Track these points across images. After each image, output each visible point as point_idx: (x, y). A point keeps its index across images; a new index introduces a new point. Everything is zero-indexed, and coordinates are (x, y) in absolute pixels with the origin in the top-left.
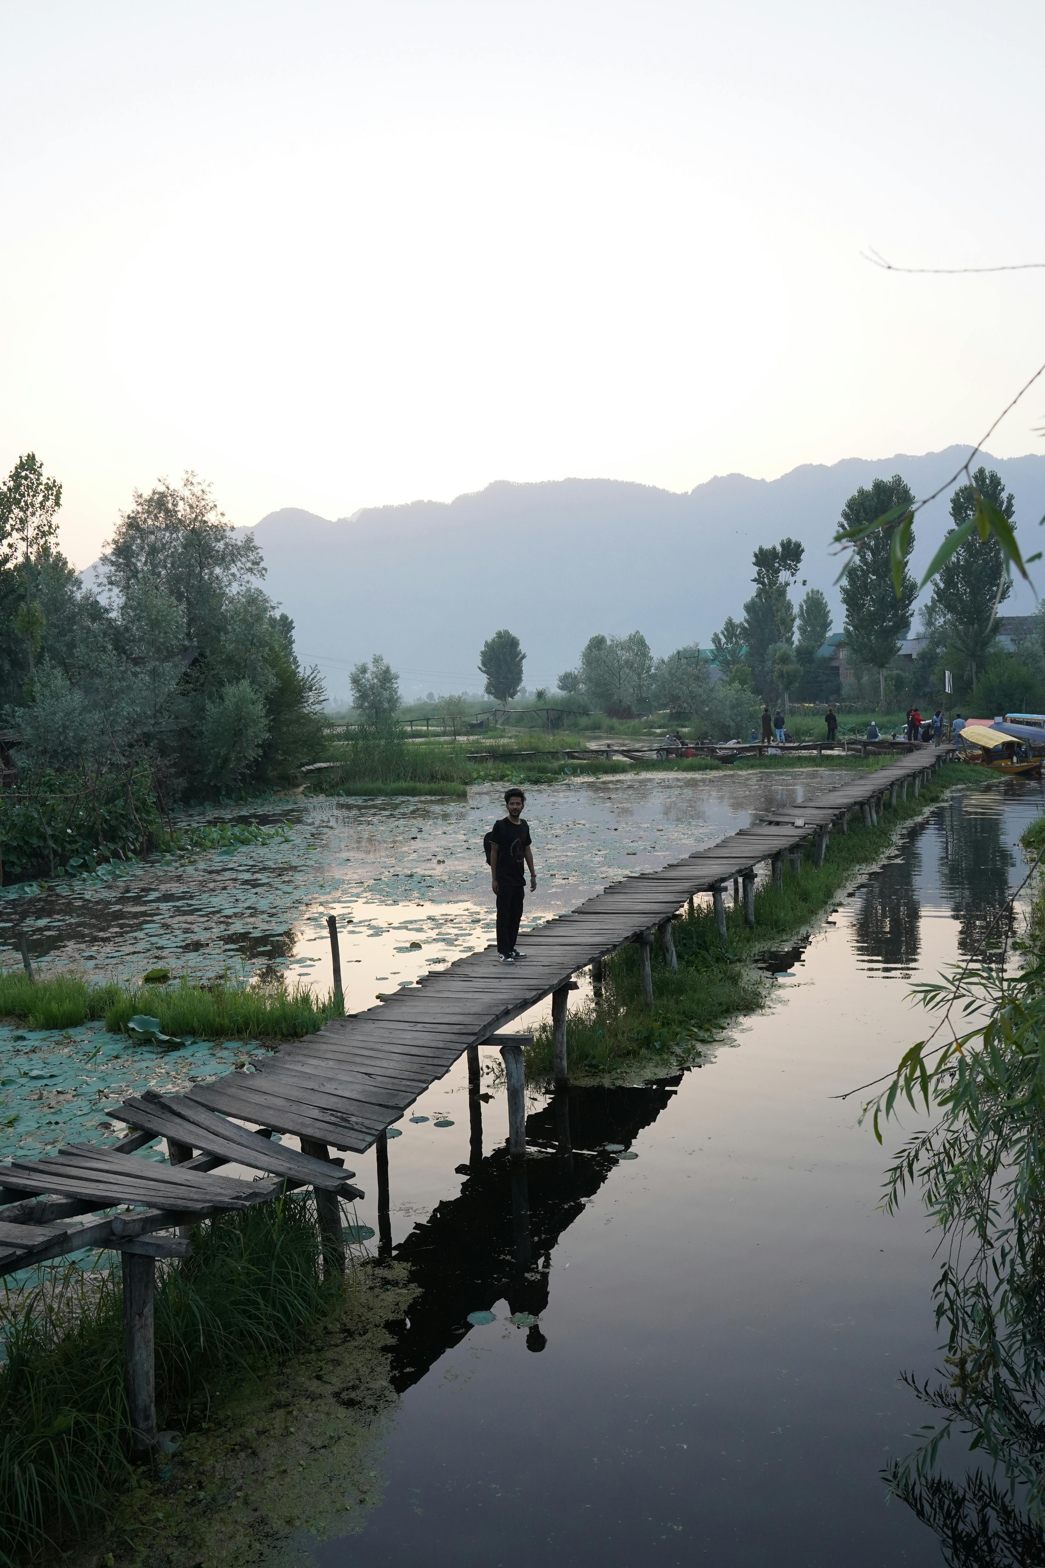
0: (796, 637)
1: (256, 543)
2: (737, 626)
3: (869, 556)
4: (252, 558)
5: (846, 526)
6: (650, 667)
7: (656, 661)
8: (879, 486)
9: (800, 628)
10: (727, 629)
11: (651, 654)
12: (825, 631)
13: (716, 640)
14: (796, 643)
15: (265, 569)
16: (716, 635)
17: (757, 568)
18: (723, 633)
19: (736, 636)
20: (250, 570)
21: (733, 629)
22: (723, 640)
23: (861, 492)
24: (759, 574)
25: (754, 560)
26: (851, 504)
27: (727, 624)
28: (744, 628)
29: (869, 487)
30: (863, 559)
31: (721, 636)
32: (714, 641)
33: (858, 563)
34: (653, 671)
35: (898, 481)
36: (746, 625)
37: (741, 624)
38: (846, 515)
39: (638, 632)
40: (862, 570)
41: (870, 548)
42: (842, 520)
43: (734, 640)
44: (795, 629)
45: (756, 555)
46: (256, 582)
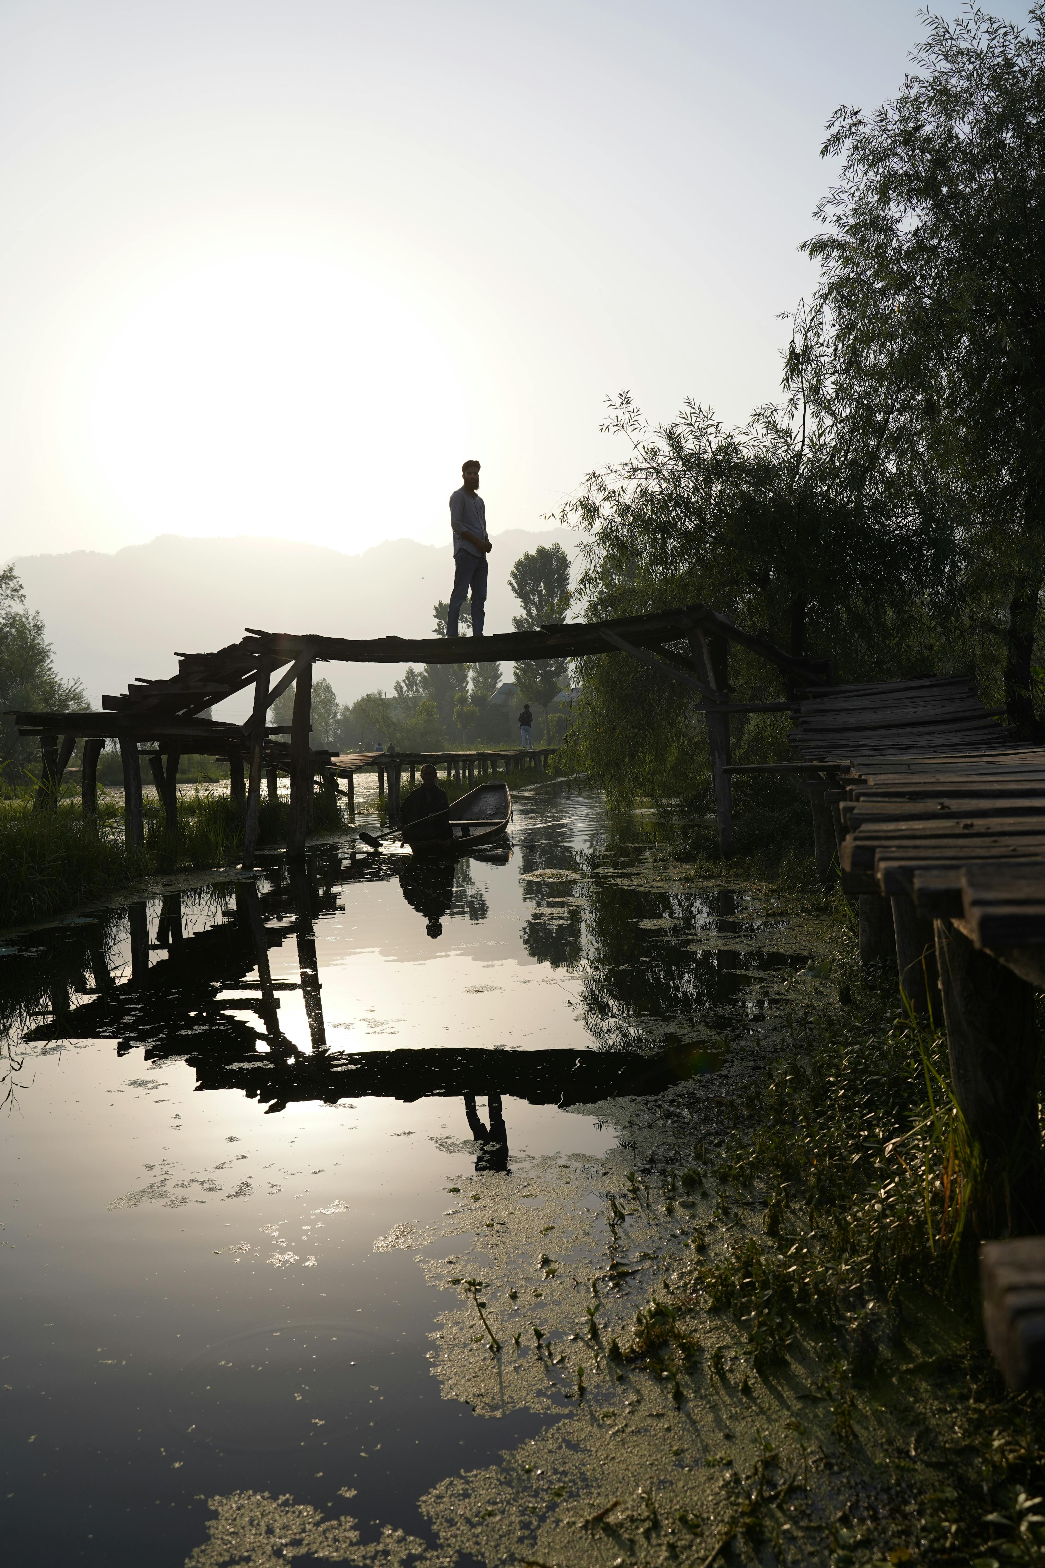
0: (470, 687)
1: (15, 573)
2: (418, 675)
3: (534, 611)
4: (12, 585)
5: (515, 584)
6: (336, 713)
7: (341, 707)
8: (541, 551)
9: (473, 679)
10: (407, 678)
11: (337, 700)
12: (496, 683)
13: (398, 687)
14: (470, 692)
15: (24, 596)
16: (398, 683)
17: (437, 620)
18: (404, 681)
19: (416, 685)
20: (12, 597)
21: (414, 678)
22: (405, 688)
23: (527, 556)
24: (439, 625)
25: (434, 613)
26: (519, 565)
27: (408, 673)
28: (424, 677)
29: (533, 552)
30: (529, 613)
31: (403, 684)
32: (396, 688)
33: (525, 616)
34: (339, 717)
35: (557, 548)
36: (425, 674)
37: (421, 673)
38: (514, 575)
39: (324, 680)
40: (528, 623)
41: (534, 604)
42: (511, 579)
43: (414, 688)
44: (469, 679)
45: (436, 609)
46: (17, 608)
